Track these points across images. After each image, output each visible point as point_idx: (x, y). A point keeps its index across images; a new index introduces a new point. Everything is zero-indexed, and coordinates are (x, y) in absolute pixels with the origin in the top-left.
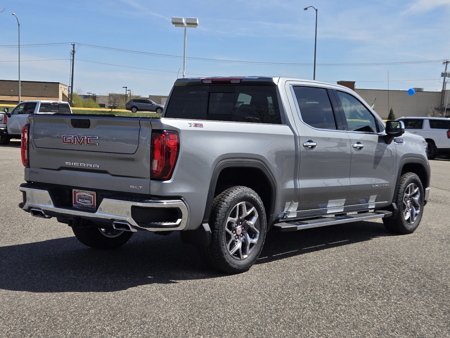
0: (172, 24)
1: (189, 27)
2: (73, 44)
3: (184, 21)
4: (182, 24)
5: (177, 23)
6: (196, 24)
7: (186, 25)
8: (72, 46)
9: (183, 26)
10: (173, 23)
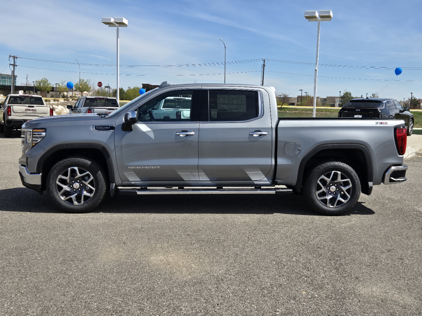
0: (305, 18)
1: (322, 20)
2: (264, 60)
3: (317, 15)
4: (315, 17)
5: (311, 18)
6: (329, 17)
7: (319, 19)
8: (263, 61)
9: (317, 20)
10: (307, 17)
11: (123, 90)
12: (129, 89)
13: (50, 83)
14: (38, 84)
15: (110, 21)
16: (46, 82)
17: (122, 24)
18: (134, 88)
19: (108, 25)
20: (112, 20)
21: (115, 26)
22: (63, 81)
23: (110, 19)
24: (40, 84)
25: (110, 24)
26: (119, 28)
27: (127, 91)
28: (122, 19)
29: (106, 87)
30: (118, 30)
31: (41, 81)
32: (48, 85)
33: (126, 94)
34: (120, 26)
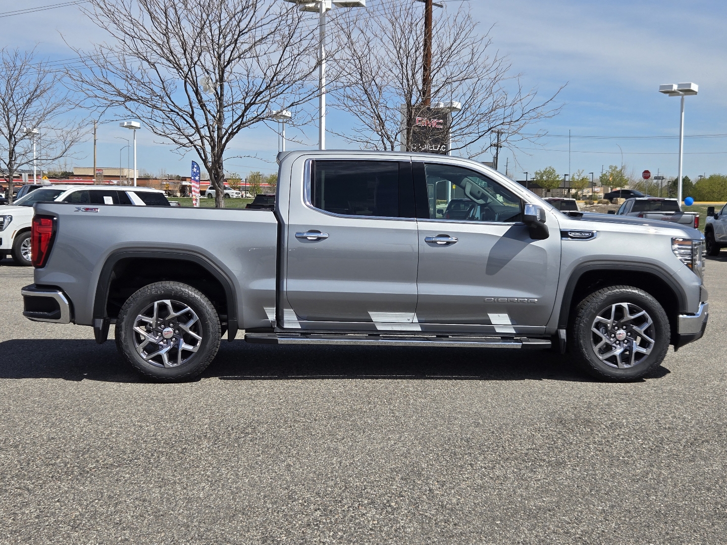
11: (690, 180)
12: (702, 180)
13: (558, 175)
14: (539, 178)
15: (672, 89)
16: (551, 174)
17: (689, 92)
18: (711, 178)
19: (668, 94)
20: (675, 87)
21: (679, 94)
22: (581, 171)
23: (672, 86)
24: (542, 177)
25: (672, 93)
26: (685, 97)
27: (697, 183)
28: (690, 85)
29: (656, 178)
30: (682, 100)
31: (545, 172)
32: (556, 178)
33: (694, 188)
34: (685, 95)
